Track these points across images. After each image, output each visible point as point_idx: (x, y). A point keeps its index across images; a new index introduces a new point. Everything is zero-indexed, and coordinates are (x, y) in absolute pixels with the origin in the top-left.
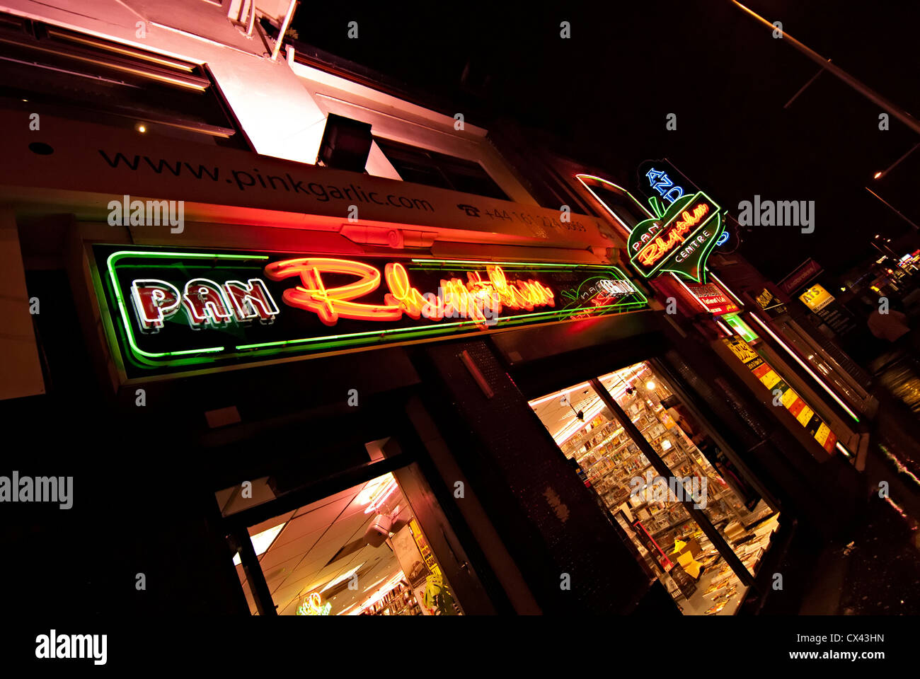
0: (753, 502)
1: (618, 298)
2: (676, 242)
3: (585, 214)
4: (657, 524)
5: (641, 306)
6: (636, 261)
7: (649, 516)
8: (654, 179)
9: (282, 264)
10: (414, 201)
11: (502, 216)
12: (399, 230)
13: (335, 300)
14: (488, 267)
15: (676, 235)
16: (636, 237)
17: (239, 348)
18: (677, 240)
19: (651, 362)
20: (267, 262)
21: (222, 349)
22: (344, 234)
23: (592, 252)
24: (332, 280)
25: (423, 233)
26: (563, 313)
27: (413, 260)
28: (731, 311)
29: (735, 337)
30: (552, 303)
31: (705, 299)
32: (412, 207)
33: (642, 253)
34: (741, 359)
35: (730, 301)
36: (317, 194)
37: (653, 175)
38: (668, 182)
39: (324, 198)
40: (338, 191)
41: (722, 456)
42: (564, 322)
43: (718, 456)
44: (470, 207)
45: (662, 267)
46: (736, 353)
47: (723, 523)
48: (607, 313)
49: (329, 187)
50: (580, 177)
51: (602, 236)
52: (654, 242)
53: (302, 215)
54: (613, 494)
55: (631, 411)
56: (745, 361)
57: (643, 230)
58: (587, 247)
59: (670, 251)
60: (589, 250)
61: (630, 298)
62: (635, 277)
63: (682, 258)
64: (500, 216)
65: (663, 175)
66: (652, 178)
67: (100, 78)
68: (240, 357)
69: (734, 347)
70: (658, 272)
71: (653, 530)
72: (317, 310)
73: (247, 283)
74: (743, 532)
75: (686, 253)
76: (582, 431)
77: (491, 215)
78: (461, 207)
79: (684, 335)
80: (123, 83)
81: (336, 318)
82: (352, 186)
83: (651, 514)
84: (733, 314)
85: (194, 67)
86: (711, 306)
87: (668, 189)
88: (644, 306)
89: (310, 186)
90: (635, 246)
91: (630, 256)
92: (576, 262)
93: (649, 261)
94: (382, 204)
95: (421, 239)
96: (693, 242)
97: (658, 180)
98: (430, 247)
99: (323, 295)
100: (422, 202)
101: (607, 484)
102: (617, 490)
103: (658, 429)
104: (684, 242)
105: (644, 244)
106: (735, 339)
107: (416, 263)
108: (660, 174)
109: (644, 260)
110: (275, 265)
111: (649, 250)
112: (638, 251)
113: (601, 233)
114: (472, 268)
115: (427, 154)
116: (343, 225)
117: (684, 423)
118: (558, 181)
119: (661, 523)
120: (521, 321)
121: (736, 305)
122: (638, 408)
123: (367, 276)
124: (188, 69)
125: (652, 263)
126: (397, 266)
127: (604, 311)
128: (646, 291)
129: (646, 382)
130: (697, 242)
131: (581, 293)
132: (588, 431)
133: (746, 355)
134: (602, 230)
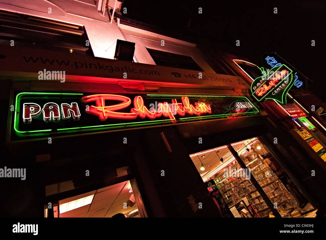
0: (304, 204)
1: (246, 110)
2: (272, 86)
3: (235, 75)
4: (262, 206)
5: (256, 113)
6: (255, 94)
7: (259, 202)
8: (269, 61)
9: (88, 97)
10: (152, 72)
11: (192, 76)
12: (142, 83)
13: (107, 111)
14: (182, 97)
15: (272, 83)
16: (255, 84)
17: (58, 130)
18: (273, 85)
19: (260, 137)
20: (81, 96)
21: (50, 130)
22: (119, 85)
23: (234, 90)
24: (108, 103)
25: (154, 84)
26: (223, 116)
27: (147, 95)
28: (302, 116)
29: (301, 128)
30: (210, 112)
31: (290, 110)
32: (150, 74)
33: (257, 91)
34: (303, 138)
35: (302, 111)
36: (109, 70)
37: (268, 59)
38: (275, 62)
39: (112, 71)
40: (119, 69)
41: (290, 182)
42: (224, 119)
43: (288, 182)
44: (177, 73)
45: (266, 97)
46: (301, 135)
47: (291, 210)
48: (242, 116)
49: (115, 67)
50: (234, 60)
51: (239, 84)
52: (262, 86)
53: (100, 78)
54: (244, 191)
55: (252, 157)
56: (305, 139)
57: (258, 81)
58: (232, 89)
59: (270, 90)
60: (233, 89)
61: (251, 110)
62: (254, 101)
63: (275, 93)
64: (191, 77)
65: (273, 59)
66: (268, 60)
67: (50, 33)
68: (60, 133)
69: (300, 132)
70: (264, 99)
71: (261, 208)
72: (99, 115)
73: (70, 104)
74: (300, 216)
75: (277, 91)
76: (231, 164)
77: (186, 76)
78: (173, 74)
79: (276, 126)
80: (57, 34)
81: (106, 118)
82: (125, 67)
83: (260, 202)
84: (304, 117)
85: (79, 27)
86: (291, 114)
87: (275, 64)
88: (257, 113)
89: (107, 67)
90: (254, 88)
91: (252, 92)
92: (226, 95)
93: (260, 94)
94: (137, 73)
95: (153, 86)
96: (280, 86)
97: (270, 61)
98: (157, 90)
99: (103, 109)
100: (155, 72)
101: (241, 186)
102: (246, 190)
103: (263, 166)
104: (276, 86)
105: (258, 87)
106: (301, 129)
107: (149, 96)
108: (271, 58)
109: (258, 94)
110: (86, 97)
111: (260, 90)
112: (256, 90)
113: (239, 83)
114: (174, 98)
115: (169, 54)
116: (119, 81)
117: (273, 165)
118: (224, 62)
119: (264, 206)
120: (193, 120)
121: (305, 113)
122: (255, 156)
123: (126, 101)
124: (77, 28)
125: (262, 95)
126: (139, 98)
127: (241, 115)
128: (259, 107)
129: (257, 146)
130: (282, 86)
131: (231, 108)
132: (234, 164)
133: (305, 136)
134: (240, 81)
